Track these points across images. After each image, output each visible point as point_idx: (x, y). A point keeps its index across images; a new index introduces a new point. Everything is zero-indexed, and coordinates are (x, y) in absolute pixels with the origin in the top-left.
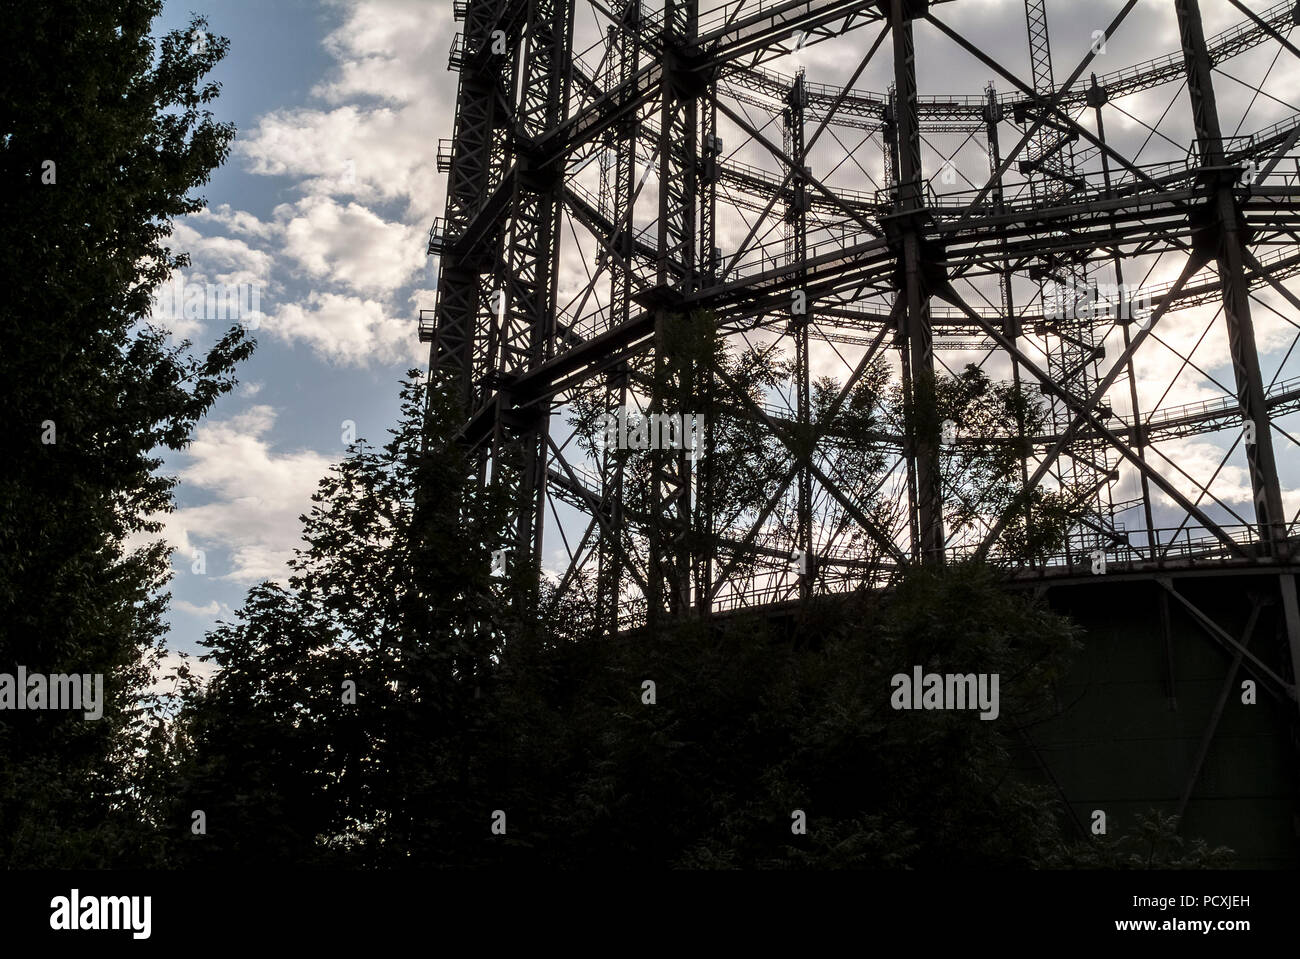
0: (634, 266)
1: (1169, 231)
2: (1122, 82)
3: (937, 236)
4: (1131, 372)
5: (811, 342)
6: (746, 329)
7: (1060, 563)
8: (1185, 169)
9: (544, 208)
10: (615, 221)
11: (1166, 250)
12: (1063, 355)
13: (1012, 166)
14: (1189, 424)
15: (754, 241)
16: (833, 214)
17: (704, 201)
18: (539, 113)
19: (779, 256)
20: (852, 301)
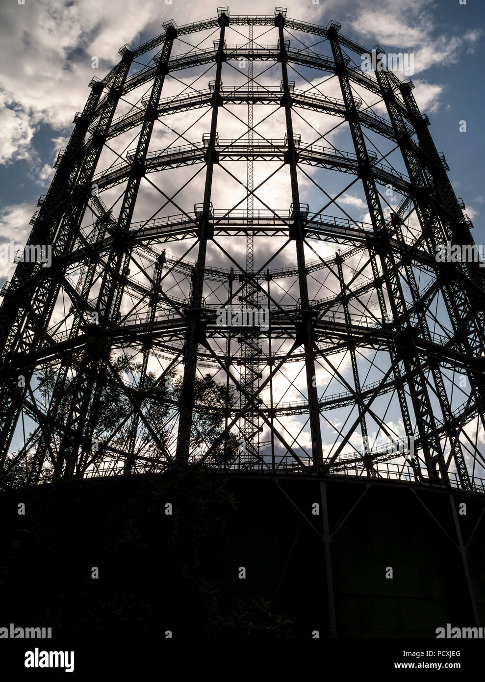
0: (85, 314)
1: (288, 331)
2: (277, 274)
3: (204, 320)
4: (271, 385)
5: (149, 356)
6: (123, 348)
7: (236, 468)
8: (295, 308)
9: (53, 285)
10: (81, 295)
11: (288, 338)
12: (246, 375)
13: (236, 297)
14: (291, 410)
15: (134, 311)
16: (167, 305)
17: (118, 292)
18: (61, 247)
19: (143, 319)
20: (168, 341)
